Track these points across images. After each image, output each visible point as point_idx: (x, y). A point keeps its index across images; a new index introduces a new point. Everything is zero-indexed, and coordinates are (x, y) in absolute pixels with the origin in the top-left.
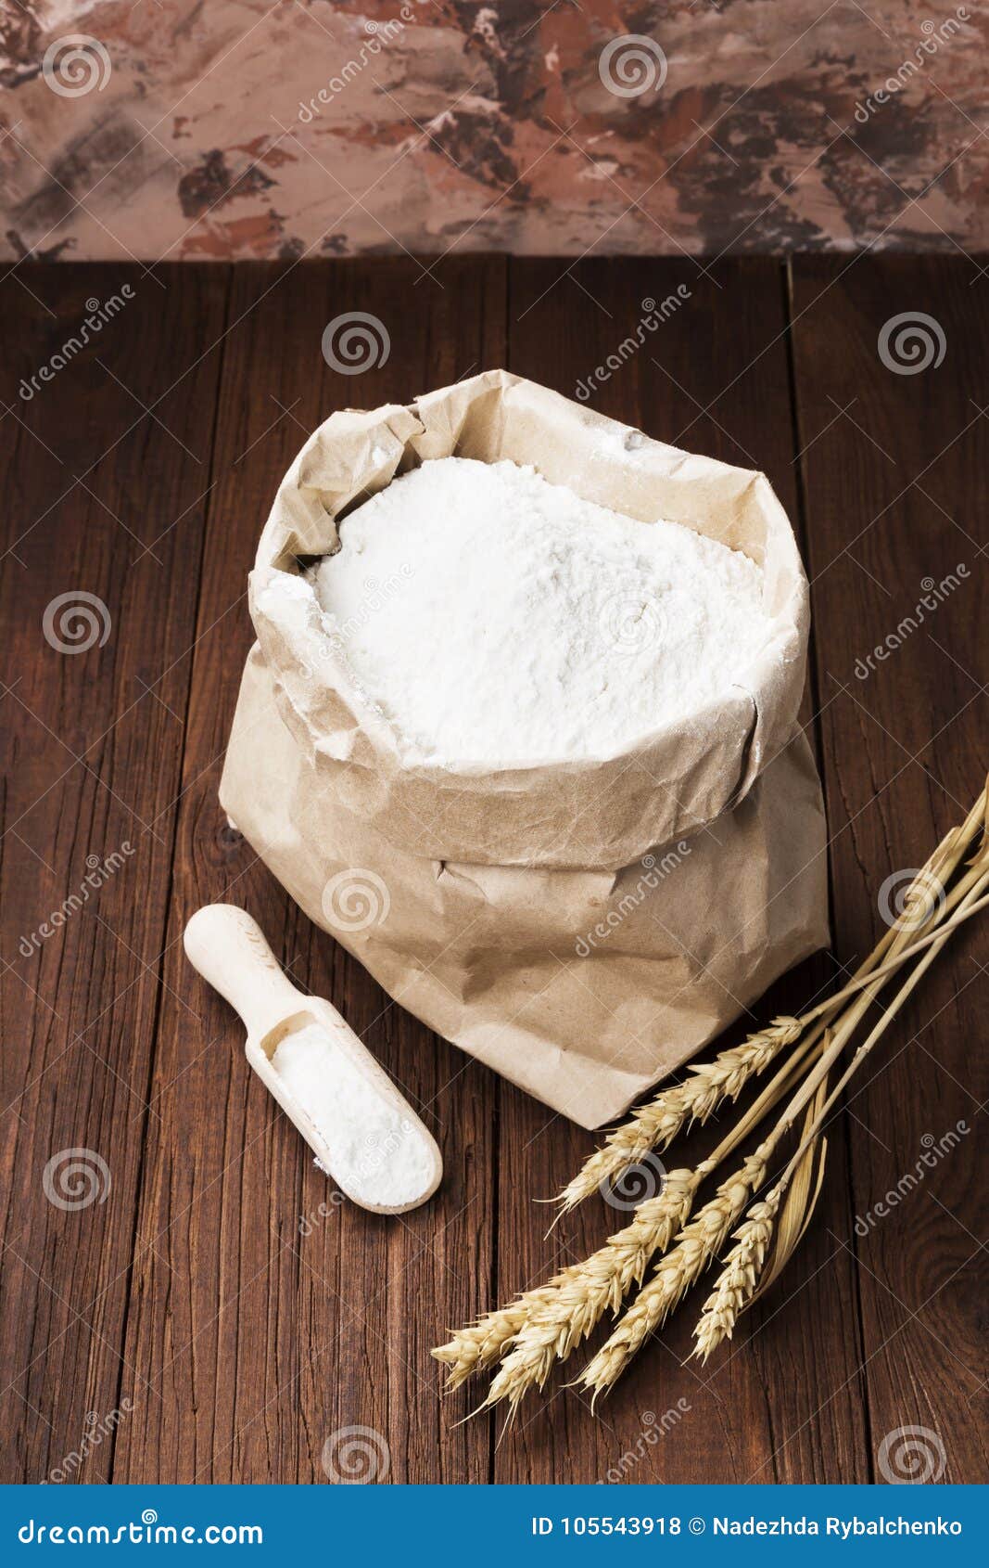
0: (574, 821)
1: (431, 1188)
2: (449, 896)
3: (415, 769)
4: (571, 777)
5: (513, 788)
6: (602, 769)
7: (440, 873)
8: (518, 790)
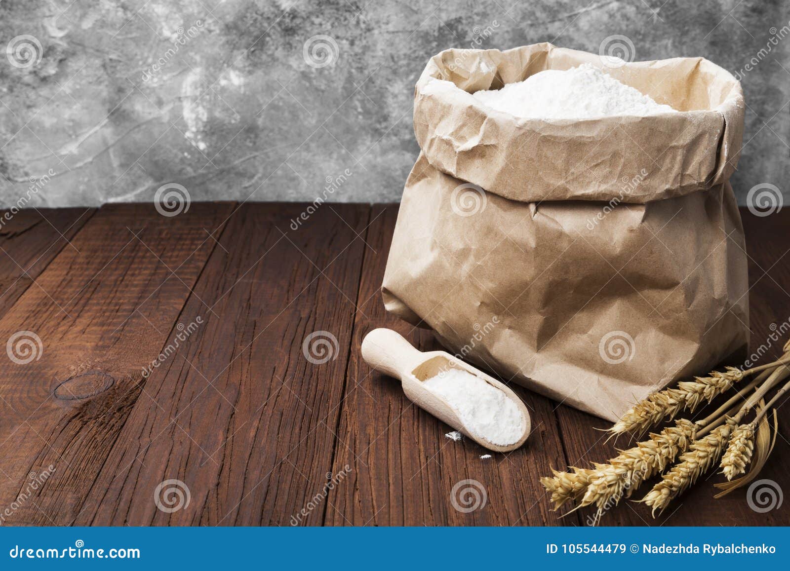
0: (622, 160)
1: (524, 437)
2: (540, 232)
3: (525, 125)
4: (622, 126)
5: (586, 134)
6: (641, 122)
7: (535, 213)
8: (589, 136)
